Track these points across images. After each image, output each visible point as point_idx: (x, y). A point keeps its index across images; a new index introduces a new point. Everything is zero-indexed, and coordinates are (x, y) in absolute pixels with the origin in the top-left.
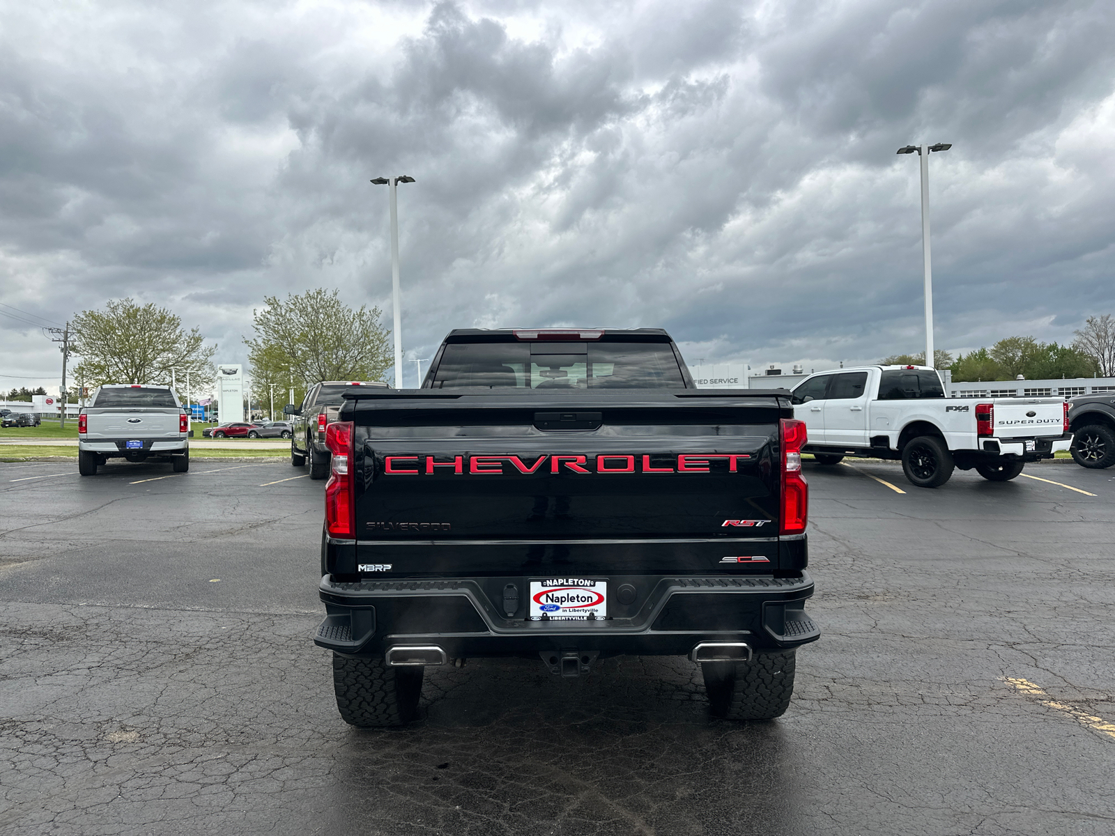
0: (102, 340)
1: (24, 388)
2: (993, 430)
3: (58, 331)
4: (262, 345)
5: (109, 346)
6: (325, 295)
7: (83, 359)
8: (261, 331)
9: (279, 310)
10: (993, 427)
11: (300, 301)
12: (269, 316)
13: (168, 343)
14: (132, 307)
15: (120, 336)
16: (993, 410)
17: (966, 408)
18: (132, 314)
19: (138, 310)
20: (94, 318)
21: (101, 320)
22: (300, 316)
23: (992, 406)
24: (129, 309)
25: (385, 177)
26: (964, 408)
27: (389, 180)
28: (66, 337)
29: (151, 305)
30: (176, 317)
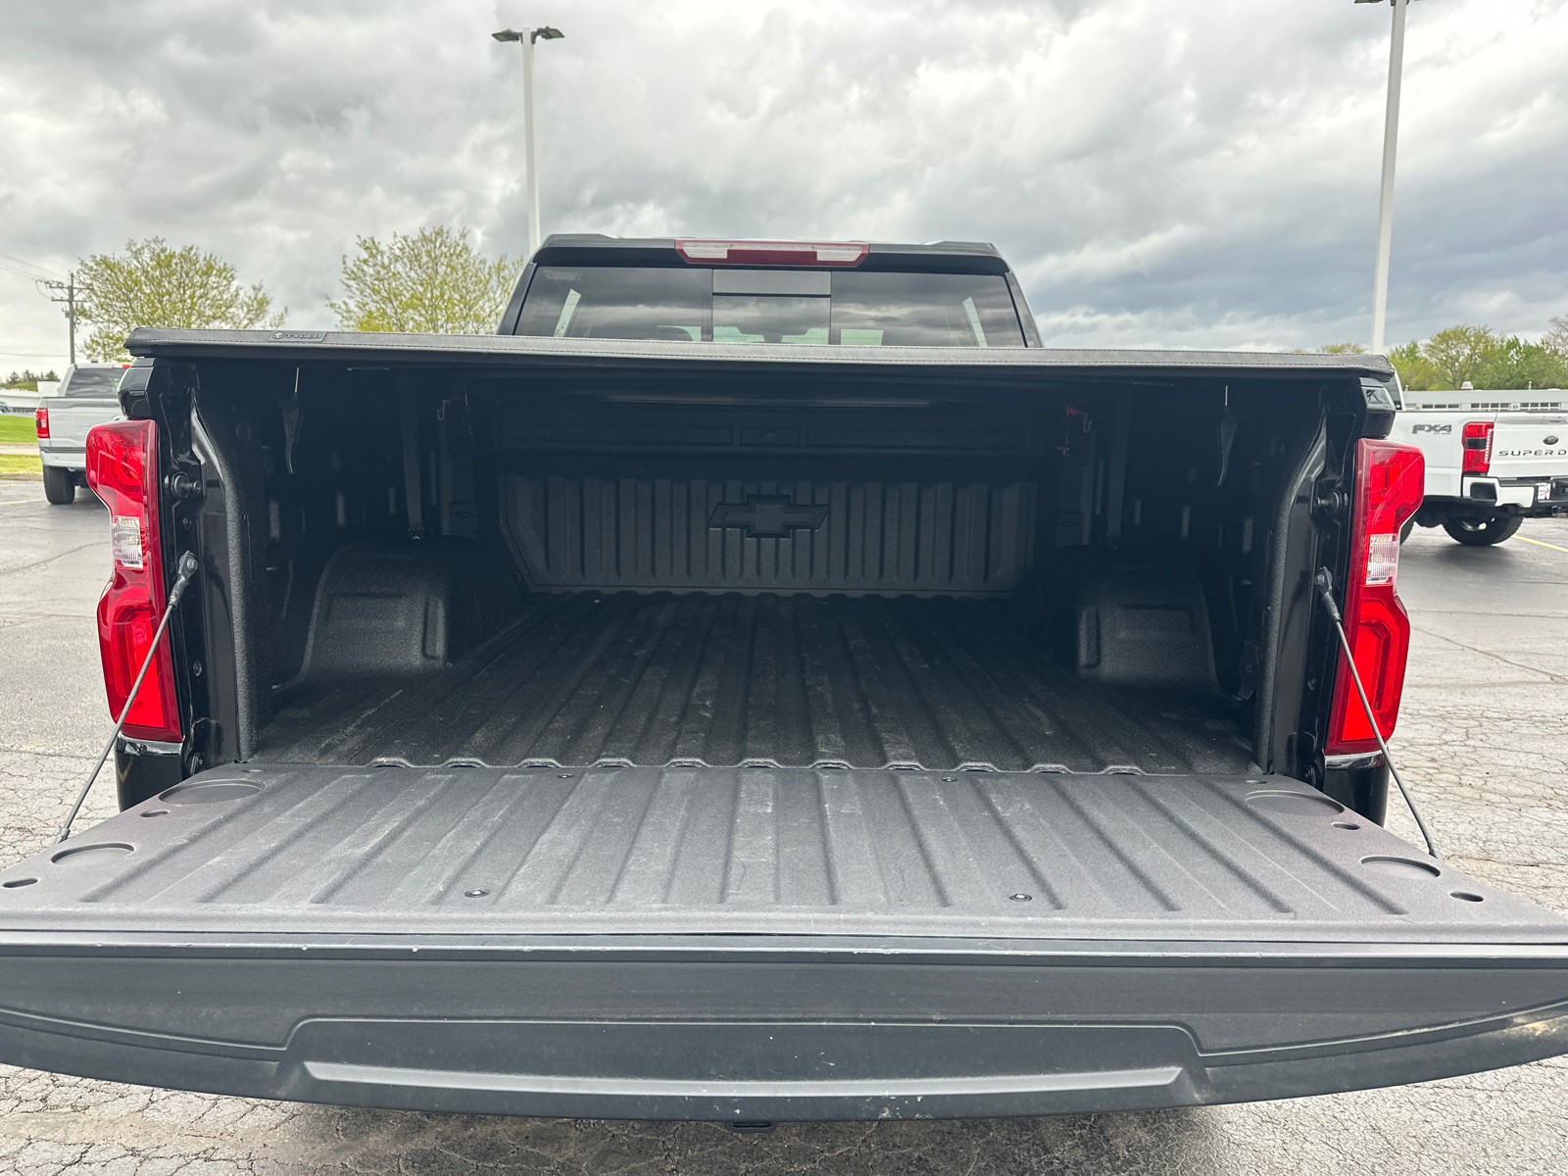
0: (123, 300)
1: (27, 372)
2: (1489, 465)
3: (60, 286)
4: (356, 309)
5: (133, 311)
6: (447, 238)
7: (97, 329)
8: (354, 290)
9: (379, 257)
10: (1489, 460)
11: (411, 244)
12: (365, 268)
13: (220, 306)
14: (163, 250)
15: (148, 295)
16: (1492, 433)
17: (1448, 428)
18: (164, 262)
19: (172, 256)
20: (108, 267)
21: (120, 270)
22: (411, 269)
23: (1491, 426)
24: (159, 255)
25: (516, 30)
26: (1443, 429)
27: (521, 34)
28: (71, 295)
29: (191, 249)
30: (228, 265)
